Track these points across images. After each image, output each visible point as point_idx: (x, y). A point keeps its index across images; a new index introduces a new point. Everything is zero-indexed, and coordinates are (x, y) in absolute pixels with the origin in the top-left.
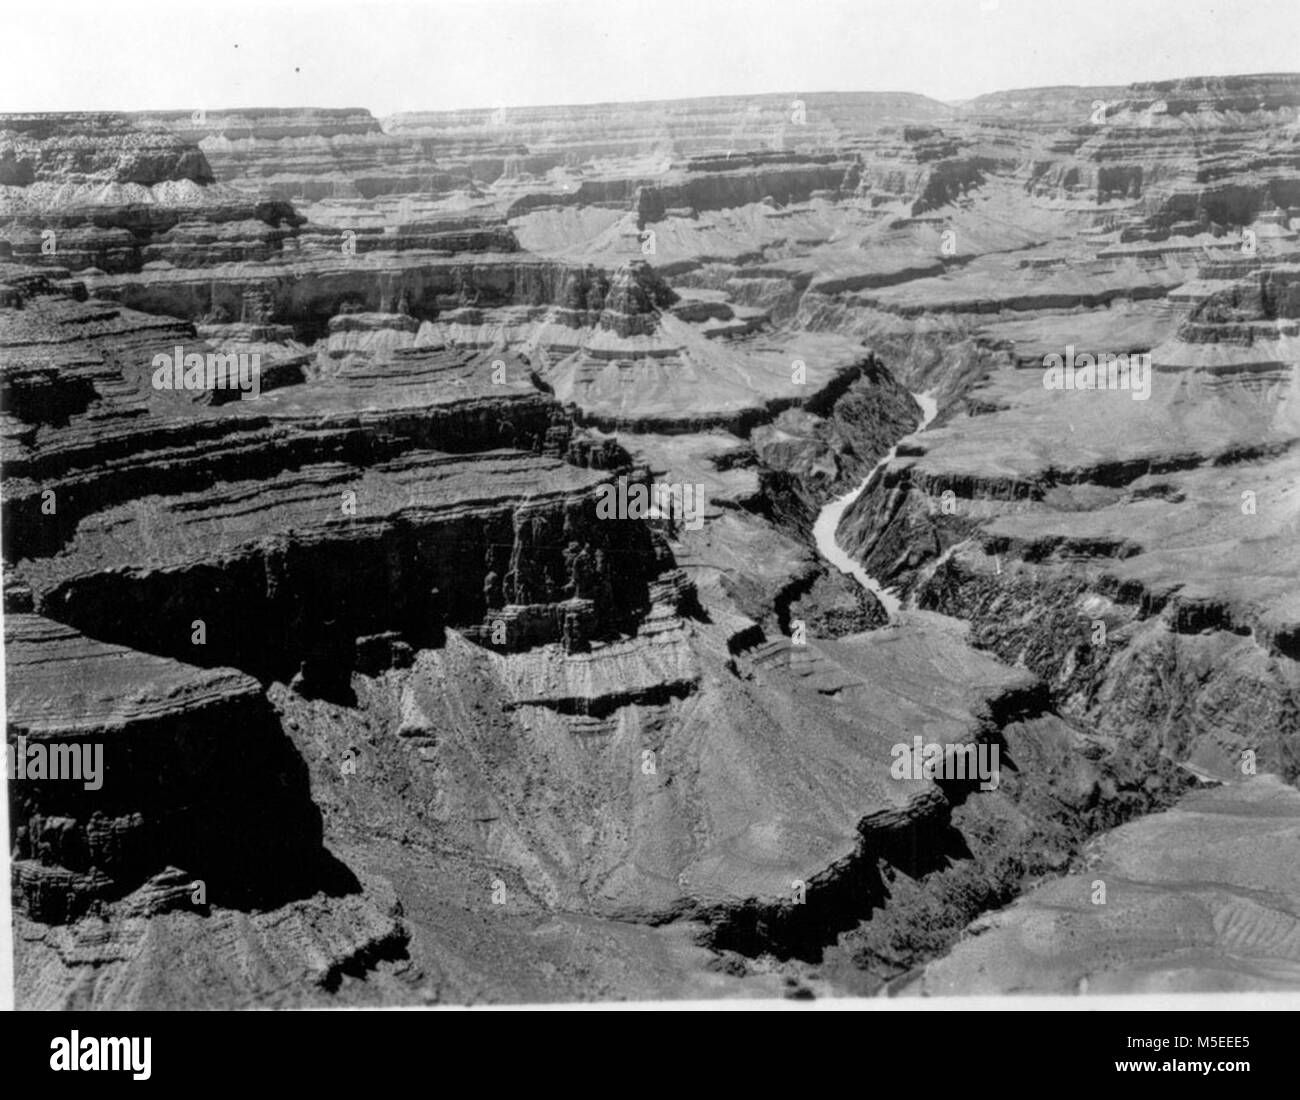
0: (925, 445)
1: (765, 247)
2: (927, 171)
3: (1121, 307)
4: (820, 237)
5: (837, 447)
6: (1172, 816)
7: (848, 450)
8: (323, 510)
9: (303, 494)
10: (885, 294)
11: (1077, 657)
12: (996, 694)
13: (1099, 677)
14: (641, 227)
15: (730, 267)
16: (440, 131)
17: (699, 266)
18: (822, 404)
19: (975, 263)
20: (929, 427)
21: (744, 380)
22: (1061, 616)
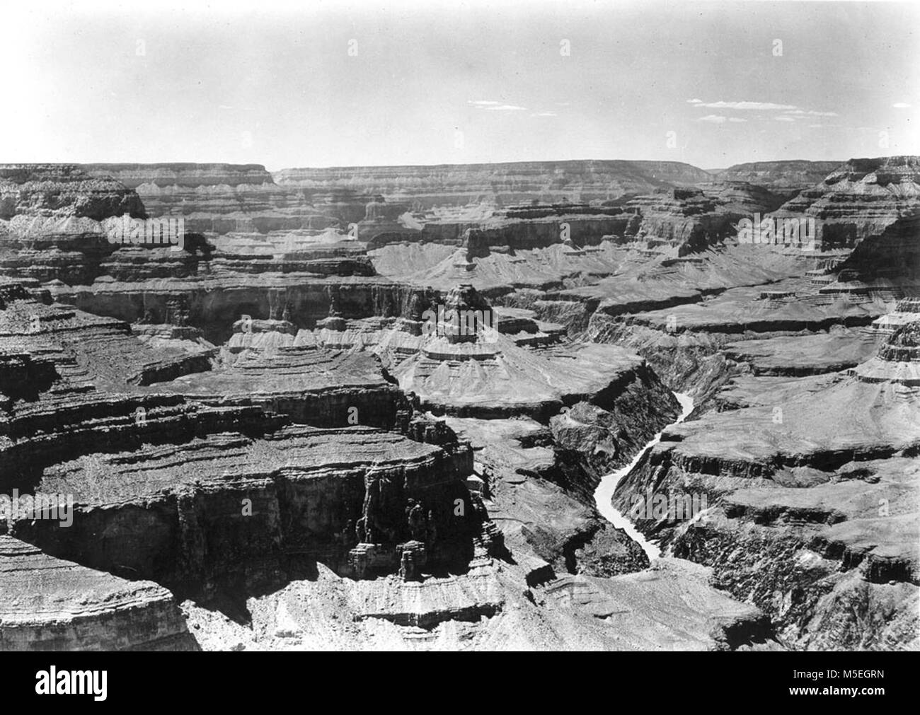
0: (683, 433)
1: (563, 278)
2: (691, 223)
3: (837, 331)
4: (606, 272)
5: (615, 433)
7: (623, 434)
8: (223, 467)
9: (206, 454)
10: (654, 316)
11: (793, 598)
12: (730, 623)
13: (809, 613)
14: (469, 260)
15: (537, 292)
16: (318, 183)
17: (513, 291)
18: (605, 399)
19: (726, 294)
20: (688, 419)
21: (545, 379)
22: (782, 566)
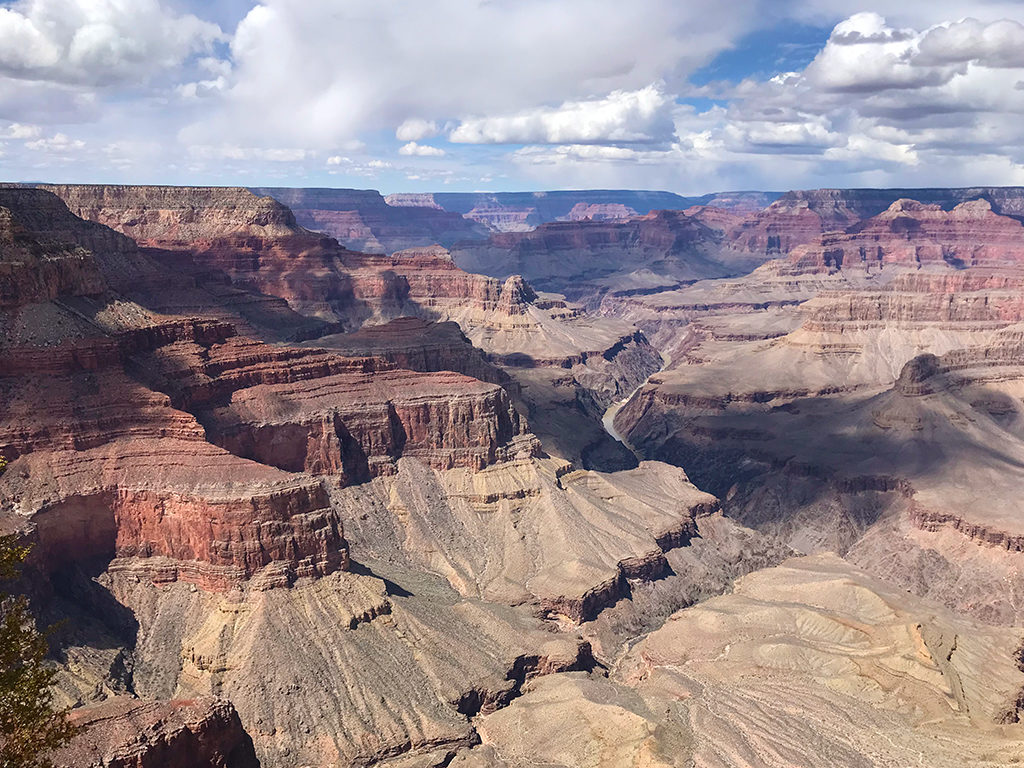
0: (663, 378)
1: (584, 272)
2: (674, 236)
3: (773, 310)
4: (613, 268)
5: (617, 376)
6: (780, 569)
7: (623, 379)
8: (353, 398)
9: (342, 389)
10: (648, 299)
11: (736, 489)
12: (693, 505)
13: (747, 499)
14: (520, 257)
15: (565, 282)
16: (416, 204)
17: (549, 281)
18: (609, 355)
19: (697, 284)
20: (667, 369)
21: (571, 341)
22: (730, 468)
